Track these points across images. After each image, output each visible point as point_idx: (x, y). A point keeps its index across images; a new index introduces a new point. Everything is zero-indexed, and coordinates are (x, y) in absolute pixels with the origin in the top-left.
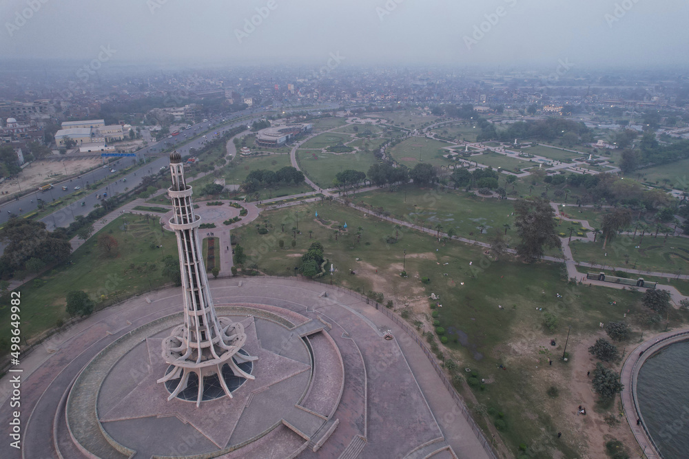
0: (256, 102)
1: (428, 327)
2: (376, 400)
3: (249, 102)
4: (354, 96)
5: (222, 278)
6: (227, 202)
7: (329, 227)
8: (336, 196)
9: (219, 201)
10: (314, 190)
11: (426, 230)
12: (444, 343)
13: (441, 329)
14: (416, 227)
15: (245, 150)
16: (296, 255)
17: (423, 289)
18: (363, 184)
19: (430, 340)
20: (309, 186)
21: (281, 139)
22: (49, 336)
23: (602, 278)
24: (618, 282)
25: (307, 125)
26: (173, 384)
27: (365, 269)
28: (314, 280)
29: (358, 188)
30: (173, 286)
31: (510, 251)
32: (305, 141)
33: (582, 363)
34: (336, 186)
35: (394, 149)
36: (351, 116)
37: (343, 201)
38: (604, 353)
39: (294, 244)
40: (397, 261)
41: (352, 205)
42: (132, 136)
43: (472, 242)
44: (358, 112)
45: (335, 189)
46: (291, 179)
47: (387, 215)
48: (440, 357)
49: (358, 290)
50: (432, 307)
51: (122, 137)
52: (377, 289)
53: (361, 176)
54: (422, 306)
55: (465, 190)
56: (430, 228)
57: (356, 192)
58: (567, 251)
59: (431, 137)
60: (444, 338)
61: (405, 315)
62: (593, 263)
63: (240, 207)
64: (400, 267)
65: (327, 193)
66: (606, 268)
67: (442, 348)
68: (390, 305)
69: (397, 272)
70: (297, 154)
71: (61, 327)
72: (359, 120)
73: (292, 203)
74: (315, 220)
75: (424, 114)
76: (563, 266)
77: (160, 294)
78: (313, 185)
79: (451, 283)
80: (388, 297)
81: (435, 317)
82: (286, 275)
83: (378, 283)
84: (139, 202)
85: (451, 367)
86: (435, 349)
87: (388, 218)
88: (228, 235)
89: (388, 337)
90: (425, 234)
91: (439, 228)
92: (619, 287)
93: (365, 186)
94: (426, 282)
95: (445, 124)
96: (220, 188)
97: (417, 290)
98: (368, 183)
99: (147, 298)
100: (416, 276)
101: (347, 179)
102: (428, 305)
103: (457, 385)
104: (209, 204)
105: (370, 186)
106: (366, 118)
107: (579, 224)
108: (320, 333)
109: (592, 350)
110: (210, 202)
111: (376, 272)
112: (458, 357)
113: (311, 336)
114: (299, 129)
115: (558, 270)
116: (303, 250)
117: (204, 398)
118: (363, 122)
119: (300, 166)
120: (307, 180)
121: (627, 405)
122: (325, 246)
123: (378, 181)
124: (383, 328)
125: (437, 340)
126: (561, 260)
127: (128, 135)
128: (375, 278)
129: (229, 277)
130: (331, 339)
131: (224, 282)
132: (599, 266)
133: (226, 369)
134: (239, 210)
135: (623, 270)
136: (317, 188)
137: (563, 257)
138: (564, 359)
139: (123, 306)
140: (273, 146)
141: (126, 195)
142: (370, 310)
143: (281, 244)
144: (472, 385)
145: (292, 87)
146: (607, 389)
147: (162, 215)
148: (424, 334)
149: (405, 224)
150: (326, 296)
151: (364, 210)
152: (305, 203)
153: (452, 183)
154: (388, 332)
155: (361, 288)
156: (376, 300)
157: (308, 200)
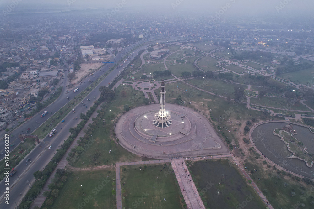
0: (144, 36)
1: (209, 117)
2: (198, 130)
3: (141, 36)
4: (182, 34)
5: (157, 103)
6: (149, 81)
7: (181, 91)
8: (182, 80)
9: (147, 81)
10: (175, 78)
11: (209, 92)
12: (213, 120)
13: (212, 117)
14: (207, 92)
15: (148, 61)
16: (174, 98)
17: (208, 108)
19: (209, 119)
20: (173, 76)
21: (159, 56)
22: (122, 115)
23: (255, 108)
24: (259, 109)
25: (167, 50)
26: (156, 125)
27: (193, 103)
28: (180, 105)
29: (188, 77)
30: (145, 105)
31: (232, 99)
32: (167, 57)
33: (243, 125)
35: (199, 62)
37: (184, 82)
38: (249, 124)
39: (173, 95)
40: (201, 101)
41: (187, 84)
42: (107, 53)
43: (222, 97)
44: (185, 43)
45: (181, 78)
46: (167, 74)
48: (212, 123)
49: (192, 108)
50: (210, 113)
51: (103, 54)
52: (196, 108)
53: (190, 74)
54: (208, 112)
55: (222, 80)
56: (211, 92)
57: (186, 79)
58: (248, 101)
59: (213, 56)
61: (204, 114)
62: (254, 104)
63: (154, 83)
64: (202, 103)
65: (179, 79)
66: (258, 105)
67: (212, 121)
68: (200, 112)
69: (201, 104)
70: (166, 63)
71: (124, 113)
72: (185, 47)
73: (169, 82)
74: (177, 88)
75: (210, 45)
76: (246, 104)
77: (142, 107)
78: (174, 76)
79: (215, 107)
80: (199, 110)
81: (211, 115)
82: (172, 103)
83: (197, 106)
84: (123, 80)
85: (214, 125)
86: (210, 121)
88: (153, 92)
89: (200, 119)
90: (209, 94)
91: (213, 92)
92: (259, 110)
93: (191, 77)
94: (209, 107)
95: (218, 51)
96: (146, 76)
97: (206, 109)
98: (191, 76)
99: (140, 108)
100: (206, 105)
101: (185, 75)
103: (215, 128)
104: (144, 82)
105: (192, 77)
106: (188, 46)
107: (255, 92)
108: (184, 117)
109: (246, 123)
110: (145, 81)
111: (195, 104)
112: (216, 123)
113: (182, 117)
114: (165, 52)
115: (244, 105)
116: (176, 97)
118: (187, 48)
120: (172, 75)
121: (250, 133)
122: (182, 96)
123: (195, 75)
124: (198, 117)
125: (211, 119)
126: (246, 103)
127: (105, 53)
128: (196, 105)
129: (158, 103)
130: (187, 118)
131: (157, 104)
132: (255, 105)
133: (164, 124)
134: (154, 84)
135: (262, 106)
136: (175, 77)
137: (247, 102)
138: (240, 125)
139: (135, 109)
140: (157, 59)
141: (118, 78)
142: (195, 113)
143: (170, 95)
144: (218, 128)
145: (157, 29)
146: (247, 130)
147: (132, 85)
148: (208, 118)
149: (203, 90)
150: (184, 109)
151: (191, 85)
152: (173, 82)
153: (218, 77)
154: (200, 117)
155: (192, 107)
156: (196, 110)
157: (174, 81)
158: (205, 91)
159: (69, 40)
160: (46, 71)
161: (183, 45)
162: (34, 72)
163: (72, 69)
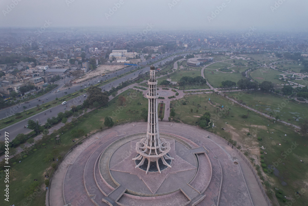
0: (189, 46)
1: (258, 162)
2: (225, 191)
3: (186, 46)
4: (235, 46)
5: (164, 121)
6: (171, 89)
7: (215, 106)
8: (220, 92)
9: (167, 88)
10: (210, 88)
11: (264, 114)
12: (266, 172)
13: (265, 165)
14: (259, 112)
15: (182, 67)
16: (198, 116)
17: (258, 143)
18: (234, 88)
19: (258, 168)
20: (208, 86)
21: (198, 63)
22: (97, 132)
25: (211, 58)
26: (138, 162)
27: (229, 128)
28: (204, 129)
29: (231, 89)
30: (144, 121)
32: (209, 65)
34: (221, 87)
35: (252, 72)
36: (232, 55)
37: (223, 95)
39: (197, 111)
40: (246, 127)
41: (227, 97)
42: (137, 57)
43: (289, 124)
44: (237, 54)
45: (220, 89)
46: (199, 82)
47: (244, 104)
48: (262, 178)
49: (224, 138)
50: (261, 153)
51: (133, 58)
52: (234, 139)
53: (234, 84)
54: (256, 151)
55: (288, 97)
56: (266, 113)
57: (230, 91)
59: (274, 68)
60: (265, 169)
61: (246, 154)
63: (176, 92)
64: (247, 130)
65: (216, 90)
67: (264, 174)
68: (239, 147)
69: (245, 132)
70: (204, 71)
71: (101, 130)
72: (236, 57)
73: (199, 93)
74: (209, 102)
75: (271, 57)
77: (139, 123)
78: (210, 86)
79: (274, 143)
80: (239, 143)
81: (262, 158)
82: (192, 124)
83: (235, 136)
84: (136, 84)
85: (267, 185)
86: (259, 174)
87: (245, 106)
88: (169, 103)
89: (236, 163)
90: (263, 116)
91: (271, 114)
93: (235, 89)
94: (259, 140)
95: (282, 62)
96: (169, 82)
97: (254, 143)
98: (237, 88)
99: (134, 124)
100: (255, 136)
101: (227, 85)
102: (259, 151)
103: (269, 195)
104: (163, 89)
105: (238, 89)
106: (240, 56)
108: (203, 154)
110: (164, 88)
111: (234, 131)
112: (272, 181)
113: (199, 154)
114: (207, 59)
116: (201, 115)
117: (149, 170)
118: (238, 58)
119: (205, 76)
120: (207, 83)
122: (212, 114)
123: (242, 87)
124: (234, 158)
125: (261, 170)
127: (135, 57)
128: (234, 133)
129: (167, 121)
130: (208, 158)
131: (165, 123)
133: (160, 160)
134: (175, 93)
136: (211, 87)
139: (124, 126)
140: (194, 66)
141: (131, 81)
142: (229, 148)
143: (192, 110)
144: (278, 197)
145: (206, 40)
147: (144, 91)
148: (255, 165)
149: (253, 110)
150: (208, 137)
151: (233, 100)
152: (205, 93)
153: (282, 92)
154: (236, 160)
155: (227, 137)
156: (233, 144)
157: (207, 92)
158: (256, 111)
159: (106, 44)
160: (57, 68)
161: (233, 55)
162: (43, 68)
163: (85, 67)
